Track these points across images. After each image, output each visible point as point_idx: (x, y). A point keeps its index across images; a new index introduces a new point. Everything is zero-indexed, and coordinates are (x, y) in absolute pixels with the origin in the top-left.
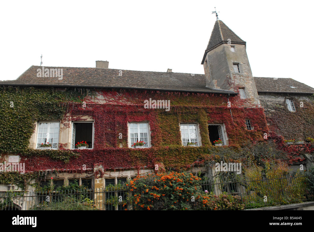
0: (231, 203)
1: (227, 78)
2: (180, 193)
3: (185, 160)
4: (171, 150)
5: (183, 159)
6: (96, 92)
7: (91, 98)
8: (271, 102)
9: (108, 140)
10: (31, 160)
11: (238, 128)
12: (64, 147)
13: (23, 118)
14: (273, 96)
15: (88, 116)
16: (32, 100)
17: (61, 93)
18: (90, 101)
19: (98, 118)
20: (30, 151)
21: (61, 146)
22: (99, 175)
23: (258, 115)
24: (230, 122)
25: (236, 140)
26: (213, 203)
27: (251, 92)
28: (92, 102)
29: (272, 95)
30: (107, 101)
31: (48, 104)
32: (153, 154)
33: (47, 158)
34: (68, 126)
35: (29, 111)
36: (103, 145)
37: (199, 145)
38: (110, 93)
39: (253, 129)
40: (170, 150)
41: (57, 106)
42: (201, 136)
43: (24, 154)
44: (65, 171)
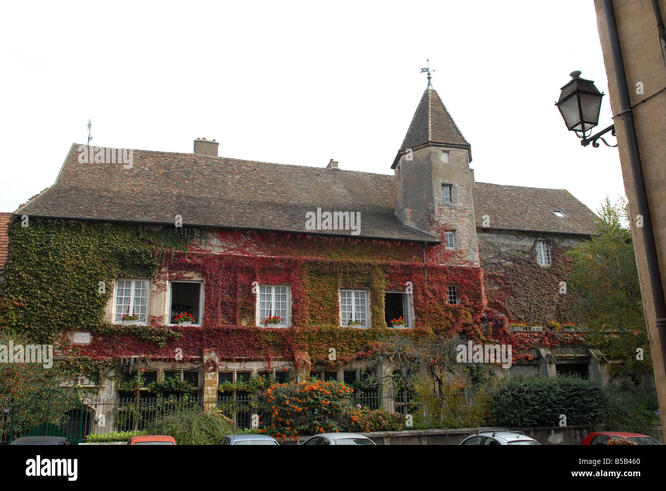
0: (387, 421)
1: (429, 210)
2: (325, 407)
3: (342, 349)
4: (323, 333)
5: (340, 347)
6: (208, 233)
7: (201, 243)
8: (508, 248)
9: (225, 313)
10: (109, 341)
11: (433, 301)
12: (158, 322)
13: (95, 275)
14: (513, 236)
15: (194, 272)
16: (108, 244)
17: (153, 234)
18: (199, 247)
19: (211, 277)
20: (107, 326)
21: (153, 320)
22: (211, 368)
23: (471, 279)
24: (422, 290)
25: (428, 320)
26: (365, 420)
27: (466, 238)
28: (202, 250)
29: (511, 234)
30: (226, 249)
31: (133, 252)
32: (294, 339)
33: (132, 338)
34: (162, 288)
35: (104, 262)
36: (217, 321)
37: (367, 326)
38: (231, 235)
39: (458, 302)
40: (320, 333)
41: (147, 256)
42: (372, 311)
43: (98, 331)
44: (160, 359)
